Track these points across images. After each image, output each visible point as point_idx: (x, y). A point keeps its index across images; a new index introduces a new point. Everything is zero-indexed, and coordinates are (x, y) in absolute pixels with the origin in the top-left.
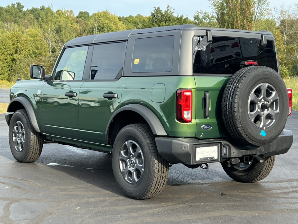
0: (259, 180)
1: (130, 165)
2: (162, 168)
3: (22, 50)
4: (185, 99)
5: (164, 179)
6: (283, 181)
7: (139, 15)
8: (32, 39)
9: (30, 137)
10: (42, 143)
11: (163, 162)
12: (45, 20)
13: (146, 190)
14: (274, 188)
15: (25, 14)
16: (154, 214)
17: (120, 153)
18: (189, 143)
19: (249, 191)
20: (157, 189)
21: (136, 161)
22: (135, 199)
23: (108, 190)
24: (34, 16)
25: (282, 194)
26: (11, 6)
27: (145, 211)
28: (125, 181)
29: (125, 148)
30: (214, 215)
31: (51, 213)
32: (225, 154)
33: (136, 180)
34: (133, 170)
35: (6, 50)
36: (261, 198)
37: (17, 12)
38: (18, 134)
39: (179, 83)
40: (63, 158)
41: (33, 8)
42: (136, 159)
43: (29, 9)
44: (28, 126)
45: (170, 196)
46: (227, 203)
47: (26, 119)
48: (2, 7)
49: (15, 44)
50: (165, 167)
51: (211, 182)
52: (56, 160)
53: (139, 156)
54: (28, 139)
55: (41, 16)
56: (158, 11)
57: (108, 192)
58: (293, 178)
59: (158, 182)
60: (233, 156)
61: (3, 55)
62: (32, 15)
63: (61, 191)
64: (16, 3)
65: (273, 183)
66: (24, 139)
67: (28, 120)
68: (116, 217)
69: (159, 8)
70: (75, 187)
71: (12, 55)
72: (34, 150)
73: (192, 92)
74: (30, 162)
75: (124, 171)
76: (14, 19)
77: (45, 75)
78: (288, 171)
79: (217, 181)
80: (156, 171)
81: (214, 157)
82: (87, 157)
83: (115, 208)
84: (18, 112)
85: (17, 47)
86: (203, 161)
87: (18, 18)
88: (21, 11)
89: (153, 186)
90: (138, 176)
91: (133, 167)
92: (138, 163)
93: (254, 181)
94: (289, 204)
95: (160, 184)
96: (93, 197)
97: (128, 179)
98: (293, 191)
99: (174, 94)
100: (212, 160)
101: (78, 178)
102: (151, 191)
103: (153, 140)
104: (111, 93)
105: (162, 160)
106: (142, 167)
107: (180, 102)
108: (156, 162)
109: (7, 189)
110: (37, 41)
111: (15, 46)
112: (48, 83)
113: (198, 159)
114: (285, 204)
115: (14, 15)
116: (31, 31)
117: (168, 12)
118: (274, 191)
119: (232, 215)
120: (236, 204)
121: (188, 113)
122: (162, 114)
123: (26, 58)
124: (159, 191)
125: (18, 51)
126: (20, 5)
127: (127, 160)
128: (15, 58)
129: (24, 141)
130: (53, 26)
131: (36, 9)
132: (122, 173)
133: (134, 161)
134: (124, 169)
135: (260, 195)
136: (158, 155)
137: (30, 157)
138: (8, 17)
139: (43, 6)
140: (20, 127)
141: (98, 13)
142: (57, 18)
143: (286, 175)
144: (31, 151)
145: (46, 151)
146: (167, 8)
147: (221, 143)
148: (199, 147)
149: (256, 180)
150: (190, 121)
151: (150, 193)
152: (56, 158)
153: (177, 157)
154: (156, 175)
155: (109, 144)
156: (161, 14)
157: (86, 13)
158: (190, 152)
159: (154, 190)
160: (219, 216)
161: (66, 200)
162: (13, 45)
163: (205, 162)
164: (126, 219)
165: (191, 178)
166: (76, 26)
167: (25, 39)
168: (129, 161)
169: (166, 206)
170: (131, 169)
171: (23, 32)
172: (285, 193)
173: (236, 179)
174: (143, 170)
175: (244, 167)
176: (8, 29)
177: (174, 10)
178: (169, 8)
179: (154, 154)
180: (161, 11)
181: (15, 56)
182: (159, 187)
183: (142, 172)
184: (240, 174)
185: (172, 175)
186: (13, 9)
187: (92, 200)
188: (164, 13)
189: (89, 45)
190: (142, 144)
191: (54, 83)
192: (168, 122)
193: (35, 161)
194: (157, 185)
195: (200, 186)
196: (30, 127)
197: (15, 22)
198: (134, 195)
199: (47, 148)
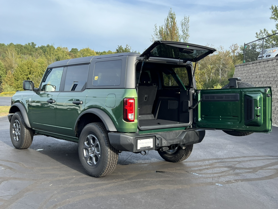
0: (182, 160)
1: (91, 152)
2: (114, 155)
3: (34, 72)
4: (130, 105)
5: (115, 162)
6: (198, 161)
7: (110, 51)
8: (40, 65)
9: (24, 132)
10: (32, 135)
11: (114, 150)
12: (49, 54)
13: (102, 170)
14: (192, 166)
15: (36, 49)
16: (106, 189)
17: (84, 144)
18: (132, 137)
19: (176, 169)
20: (110, 170)
21: (95, 149)
22: (94, 177)
23: (76, 170)
24: (43, 51)
25: (198, 171)
26: (28, 44)
27: (100, 187)
28: (87, 164)
29: (88, 140)
30: (150, 189)
31: (29, 190)
32: (158, 144)
33: (95, 163)
34: (93, 156)
35: (23, 72)
36: (184, 174)
37: (32, 48)
38: (16, 129)
39: (125, 93)
40: (49, 145)
41: (42, 46)
42: (95, 148)
43: (39, 47)
44: (23, 123)
45: (120, 174)
46: (160, 179)
47: (21, 119)
48: (22, 45)
49: (29, 68)
50: (115, 154)
51: (150, 162)
52: (44, 147)
53: (97, 146)
54: (22, 132)
55: (47, 51)
56: (120, 48)
57: (75, 171)
58: (205, 158)
59: (110, 164)
60: (164, 146)
61: (21, 75)
62: (41, 50)
63: (41, 172)
64: (31, 43)
65: (192, 162)
66: (20, 133)
67: (22, 119)
68: (78, 192)
69: (121, 46)
70: (52, 168)
71: (27, 75)
72: (27, 140)
73: (134, 100)
74: (24, 149)
75: (86, 156)
76: (29, 53)
77: (34, 88)
78: (202, 153)
79: (154, 161)
80: (109, 157)
81: (150, 146)
82: (65, 144)
83: (78, 184)
84: (16, 114)
85: (31, 70)
86: (142, 149)
87: (32, 52)
88: (34, 48)
89: (107, 167)
90: (96, 160)
91: (93, 154)
92: (97, 151)
93: (179, 161)
94: (203, 179)
95: (112, 166)
96: (64, 176)
97: (90, 162)
98: (205, 169)
99: (122, 101)
100: (149, 149)
101: (56, 160)
102: (105, 171)
103: (107, 134)
104: (78, 100)
105: (113, 148)
106: (99, 154)
107: (126, 107)
108: (109, 150)
109: (3, 169)
110: (44, 66)
111: (29, 70)
112: (37, 93)
113: (139, 148)
114: (200, 179)
115: (30, 50)
116: (40, 60)
117: (127, 49)
118: (193, 169)
119: (163, 188)
120: (166, 179)
121: (132, 115)
122: (114, 116)
123: (36, 77)
124: (111, 171)
125: (31, 73)
126: (34, 44)
127: (89, 149)
128: (29, 77)
129: (20, 134)
130: (54, 57)
131: (44, 47)
132: (85, 158)
133: (94, 150)
134: (87, 155)
135: (183, 172)
136: (110, 145)
137: (24, 145)
138: (26, 51)
139: (48, 45)
140: (17, 124)
141: (83, 49)
142: (57, 52)
143: (201, 156)
144: (24, 141)
145: (38, 140)
146: (126, 46)
147: (155, 136)
148: (140, 139)
149: (180, 160)
150: (133, 121)
151: (104, 173)
152: (44, 146)
153: (124, 147)
154: (109, 160)
155: (77, 137)
156: (123, 50)
157: (76, 49)
158: (133, 143)
159: (108, 170)
160: (153, 190)
161: (43, 178)
162: (28, 69)
163: (144, 150)
164: (85, 194)
165: (136, 159)
166: (69, 57)
167: (36, 65)
168: (90, 149)
169: (116, 183)
170: (92, 155)
171: (35, 61)
172: (200, 170)
173: (167, 160)
174: (100, 156)
175: (172, 151)
176: (25, 59)
177: (131, 48)
178: (128, 47)
179: (107, 145)
180: (123, 48)
181: (29, 76)
182: (111, 168)
183: (99, 158)
184: (169, 156)
185: (123, 157)
186: (29, 46)
187: (63, 178)
188: (124, 50)
189: (64, 66)
190: (99, 137)
191: (41, 93)
192: (117, 121)
193: (28, 148)
194: (110, 167)
195: (142, 165)
196: (24, 124)
197: (31, 54)
198: (93, 174)
199: (39, 138)
